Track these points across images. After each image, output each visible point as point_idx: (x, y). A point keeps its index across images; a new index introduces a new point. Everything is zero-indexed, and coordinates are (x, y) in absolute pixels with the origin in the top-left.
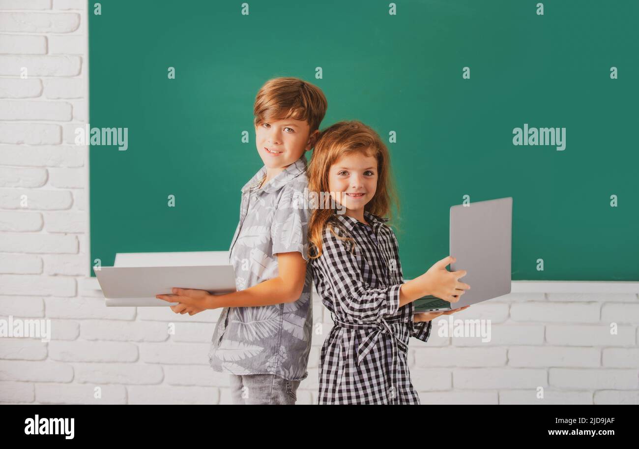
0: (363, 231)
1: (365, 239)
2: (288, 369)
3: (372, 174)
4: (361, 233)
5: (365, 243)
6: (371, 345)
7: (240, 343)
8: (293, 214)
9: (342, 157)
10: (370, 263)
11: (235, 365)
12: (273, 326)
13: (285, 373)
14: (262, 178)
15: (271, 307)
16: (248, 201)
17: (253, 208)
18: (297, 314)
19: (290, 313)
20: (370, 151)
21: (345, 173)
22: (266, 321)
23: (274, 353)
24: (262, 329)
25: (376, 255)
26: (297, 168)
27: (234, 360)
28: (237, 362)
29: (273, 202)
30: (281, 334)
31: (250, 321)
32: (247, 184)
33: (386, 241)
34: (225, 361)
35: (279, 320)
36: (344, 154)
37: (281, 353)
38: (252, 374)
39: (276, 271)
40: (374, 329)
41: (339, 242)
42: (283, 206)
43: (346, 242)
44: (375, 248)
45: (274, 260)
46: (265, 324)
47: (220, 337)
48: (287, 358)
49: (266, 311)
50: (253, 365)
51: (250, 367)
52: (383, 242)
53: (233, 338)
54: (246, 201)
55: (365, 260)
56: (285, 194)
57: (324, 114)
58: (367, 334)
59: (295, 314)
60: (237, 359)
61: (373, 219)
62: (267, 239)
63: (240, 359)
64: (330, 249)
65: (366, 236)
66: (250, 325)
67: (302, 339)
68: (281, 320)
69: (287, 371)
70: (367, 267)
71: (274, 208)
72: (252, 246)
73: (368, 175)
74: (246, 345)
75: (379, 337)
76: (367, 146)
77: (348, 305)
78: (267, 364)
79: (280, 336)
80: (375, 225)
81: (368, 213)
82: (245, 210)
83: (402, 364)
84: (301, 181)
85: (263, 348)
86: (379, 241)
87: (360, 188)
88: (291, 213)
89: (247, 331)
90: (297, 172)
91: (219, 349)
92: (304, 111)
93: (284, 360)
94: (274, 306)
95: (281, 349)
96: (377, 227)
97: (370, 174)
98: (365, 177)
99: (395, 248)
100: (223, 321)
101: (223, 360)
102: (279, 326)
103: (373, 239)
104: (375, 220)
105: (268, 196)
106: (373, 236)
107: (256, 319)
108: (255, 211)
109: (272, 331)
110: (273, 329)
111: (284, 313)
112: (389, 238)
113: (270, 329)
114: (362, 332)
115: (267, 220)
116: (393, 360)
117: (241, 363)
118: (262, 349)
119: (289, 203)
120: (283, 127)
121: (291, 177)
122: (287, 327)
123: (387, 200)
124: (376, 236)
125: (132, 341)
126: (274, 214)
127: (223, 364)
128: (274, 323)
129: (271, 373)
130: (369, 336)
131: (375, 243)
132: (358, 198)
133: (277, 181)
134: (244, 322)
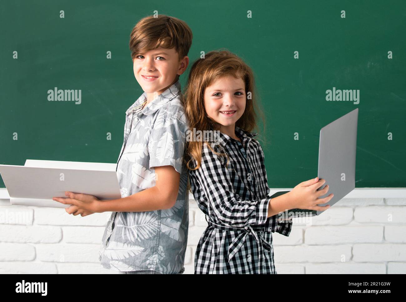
0: (234, 145)
1: (236, 153)
2: (166, 266)
3: (242, 94)
4: (233, 147)
5: (236, 156)
6: (240, 245)
7: (124, 244)
8: (166, 133)
9: (215, 80)
10: (239, 174)
11: (121, 263)
12: (152, 229)
13: (163, 269)
14: (144, 101)
15: (150, 213)
16: (131, 121)
17: (135, 128)
18: (172, 218)
19: (167, 218)
20: (238, 74)
21: (218, 94)
22: (146, 225)
23: (154, 252)
24: (142, 231)
25: (245, 166)
26: (171, 93)
27: (120, 259)
28: (122, 261)
29: (150, 123)
30: (159, 236)
31: (133, 225)
32: (130, 107)
33: (254, 154)
34: (112, 260)
35: (157, 224)
36: (216, 78)
37: (160, 252)
38: (134, 270)
39: (153, 182)
40: (242, 231)
41: (215, 157)
42: (158, 125)
43: (220, 156)
44: (244, 160)
45: (152, 173)
46: (145, 227)
47: (107, 238)
48: (164, 256)
49: (146, 216)
50: (136, 263)
51: (134, 265)
52: (250, 155)
53: (119, 240)
54: (129, 122)
55: (235, 171)
56: (160, 116)
57: (191, 42)
58: (236, 235)
59: (171, 218)
60: (123, 258)
61: (243, 134)
62: (144, 154)
63: (124, 258)
64: (208, 163)
65: (237, 150)
66: (132, 229)
67: (177, 240)
68: (159, 223)
69: (165, 268)
70: (237, 177)
71: (151, 128)
72: (134, 161)
73: (239, 95)
74: (129, 245)
75: (247, 238)
76: (236, 69)
77: (221, 212)
78: (148, 262)
79: (158, 237)
80: (245, 140)
81: (239, 128)
82: (128, 130)
83: (266, 261)
84: (174, 104)
85: (144, 248)
86: (248, 154)
87: (231, 106)
88: (165, 132)
89: (129, 233)
90: (171, 96)
91: (107, 249)
92: (170, 40)
93: (162, 258)
94: (152, 212)
95: (159, 249)
96: (247, 142)
97: (240, 94)
98: (236, 97)
99: (261, 159)
100: (111, 224)
101: (111, 258)
102: (157, 229)
103: (243, 152)
104: (245, 136)
105: (147, 117)
106: (243, 150)
107: (137, 223)
108: (136, 131)
109: (151, 233)
110: (152, 232)
111: (162, 218)
112: (256, 151)
113: (149, 232)
114: (232, 233)
115: (144, 138)
116: (259, 258)
117: (125, 261)
118: (142, 249)
119: (163, 123)
120: (155, 57)
121: (166, 100)
122: (165, 229)
123: (254, 117)
124: (246, 150)
125: (30, 242)
126: (150, 133)
127: (111, 262)
128: (153, 226)
129: (151, 269)
130: (238, 237)
131: (244, 156)
132: (230, 115)
133: (154, 104)
134: (127, 225)
